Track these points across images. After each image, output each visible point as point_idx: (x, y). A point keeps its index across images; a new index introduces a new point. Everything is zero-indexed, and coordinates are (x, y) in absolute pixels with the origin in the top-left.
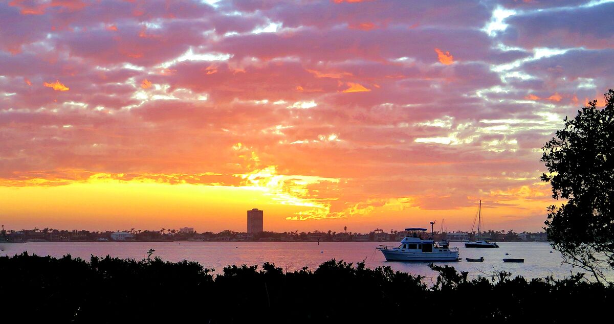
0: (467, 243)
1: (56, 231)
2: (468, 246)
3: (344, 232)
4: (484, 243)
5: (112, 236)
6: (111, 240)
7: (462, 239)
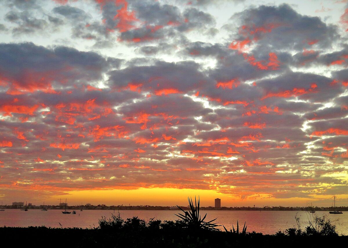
0: (330, 211)
1: (150, 206)
2: (330, 213)
3: (254, 207)
4: (337, 212)
5: (170, 208)
6: (170, 210)
7: (299, 210)
